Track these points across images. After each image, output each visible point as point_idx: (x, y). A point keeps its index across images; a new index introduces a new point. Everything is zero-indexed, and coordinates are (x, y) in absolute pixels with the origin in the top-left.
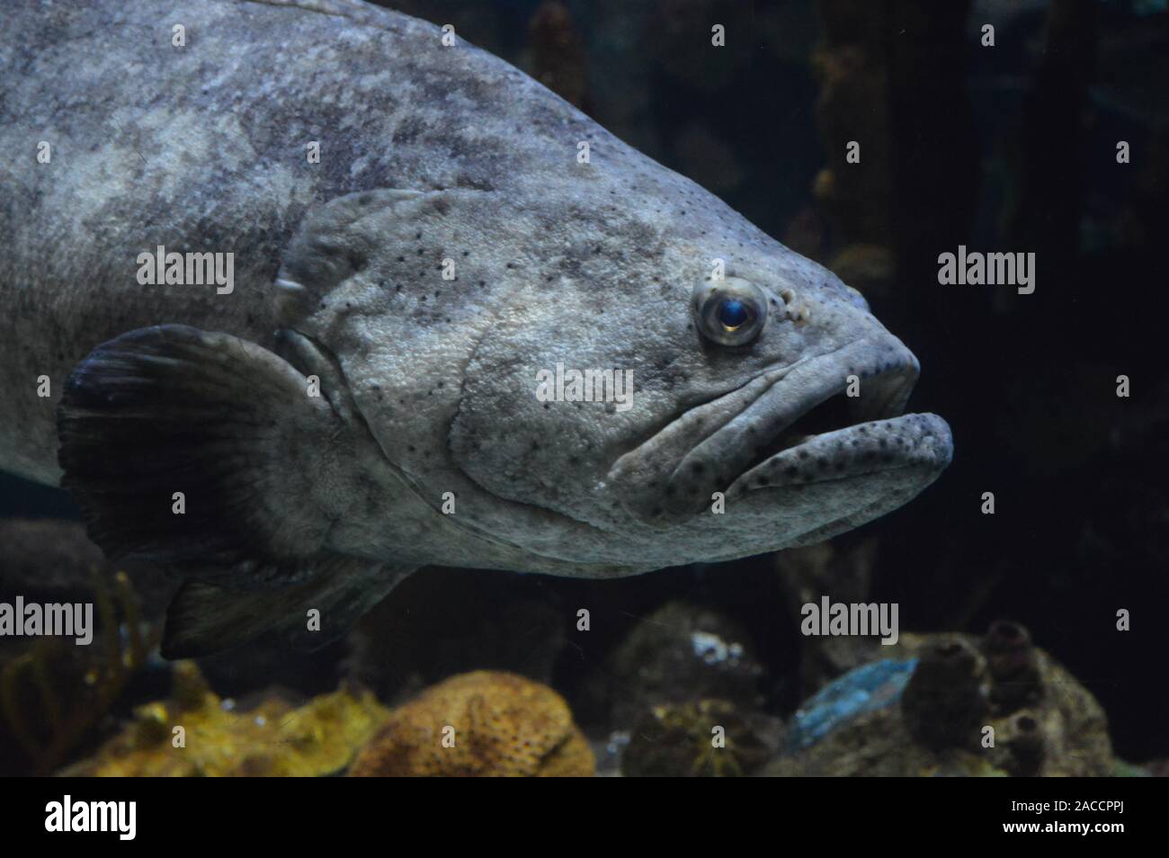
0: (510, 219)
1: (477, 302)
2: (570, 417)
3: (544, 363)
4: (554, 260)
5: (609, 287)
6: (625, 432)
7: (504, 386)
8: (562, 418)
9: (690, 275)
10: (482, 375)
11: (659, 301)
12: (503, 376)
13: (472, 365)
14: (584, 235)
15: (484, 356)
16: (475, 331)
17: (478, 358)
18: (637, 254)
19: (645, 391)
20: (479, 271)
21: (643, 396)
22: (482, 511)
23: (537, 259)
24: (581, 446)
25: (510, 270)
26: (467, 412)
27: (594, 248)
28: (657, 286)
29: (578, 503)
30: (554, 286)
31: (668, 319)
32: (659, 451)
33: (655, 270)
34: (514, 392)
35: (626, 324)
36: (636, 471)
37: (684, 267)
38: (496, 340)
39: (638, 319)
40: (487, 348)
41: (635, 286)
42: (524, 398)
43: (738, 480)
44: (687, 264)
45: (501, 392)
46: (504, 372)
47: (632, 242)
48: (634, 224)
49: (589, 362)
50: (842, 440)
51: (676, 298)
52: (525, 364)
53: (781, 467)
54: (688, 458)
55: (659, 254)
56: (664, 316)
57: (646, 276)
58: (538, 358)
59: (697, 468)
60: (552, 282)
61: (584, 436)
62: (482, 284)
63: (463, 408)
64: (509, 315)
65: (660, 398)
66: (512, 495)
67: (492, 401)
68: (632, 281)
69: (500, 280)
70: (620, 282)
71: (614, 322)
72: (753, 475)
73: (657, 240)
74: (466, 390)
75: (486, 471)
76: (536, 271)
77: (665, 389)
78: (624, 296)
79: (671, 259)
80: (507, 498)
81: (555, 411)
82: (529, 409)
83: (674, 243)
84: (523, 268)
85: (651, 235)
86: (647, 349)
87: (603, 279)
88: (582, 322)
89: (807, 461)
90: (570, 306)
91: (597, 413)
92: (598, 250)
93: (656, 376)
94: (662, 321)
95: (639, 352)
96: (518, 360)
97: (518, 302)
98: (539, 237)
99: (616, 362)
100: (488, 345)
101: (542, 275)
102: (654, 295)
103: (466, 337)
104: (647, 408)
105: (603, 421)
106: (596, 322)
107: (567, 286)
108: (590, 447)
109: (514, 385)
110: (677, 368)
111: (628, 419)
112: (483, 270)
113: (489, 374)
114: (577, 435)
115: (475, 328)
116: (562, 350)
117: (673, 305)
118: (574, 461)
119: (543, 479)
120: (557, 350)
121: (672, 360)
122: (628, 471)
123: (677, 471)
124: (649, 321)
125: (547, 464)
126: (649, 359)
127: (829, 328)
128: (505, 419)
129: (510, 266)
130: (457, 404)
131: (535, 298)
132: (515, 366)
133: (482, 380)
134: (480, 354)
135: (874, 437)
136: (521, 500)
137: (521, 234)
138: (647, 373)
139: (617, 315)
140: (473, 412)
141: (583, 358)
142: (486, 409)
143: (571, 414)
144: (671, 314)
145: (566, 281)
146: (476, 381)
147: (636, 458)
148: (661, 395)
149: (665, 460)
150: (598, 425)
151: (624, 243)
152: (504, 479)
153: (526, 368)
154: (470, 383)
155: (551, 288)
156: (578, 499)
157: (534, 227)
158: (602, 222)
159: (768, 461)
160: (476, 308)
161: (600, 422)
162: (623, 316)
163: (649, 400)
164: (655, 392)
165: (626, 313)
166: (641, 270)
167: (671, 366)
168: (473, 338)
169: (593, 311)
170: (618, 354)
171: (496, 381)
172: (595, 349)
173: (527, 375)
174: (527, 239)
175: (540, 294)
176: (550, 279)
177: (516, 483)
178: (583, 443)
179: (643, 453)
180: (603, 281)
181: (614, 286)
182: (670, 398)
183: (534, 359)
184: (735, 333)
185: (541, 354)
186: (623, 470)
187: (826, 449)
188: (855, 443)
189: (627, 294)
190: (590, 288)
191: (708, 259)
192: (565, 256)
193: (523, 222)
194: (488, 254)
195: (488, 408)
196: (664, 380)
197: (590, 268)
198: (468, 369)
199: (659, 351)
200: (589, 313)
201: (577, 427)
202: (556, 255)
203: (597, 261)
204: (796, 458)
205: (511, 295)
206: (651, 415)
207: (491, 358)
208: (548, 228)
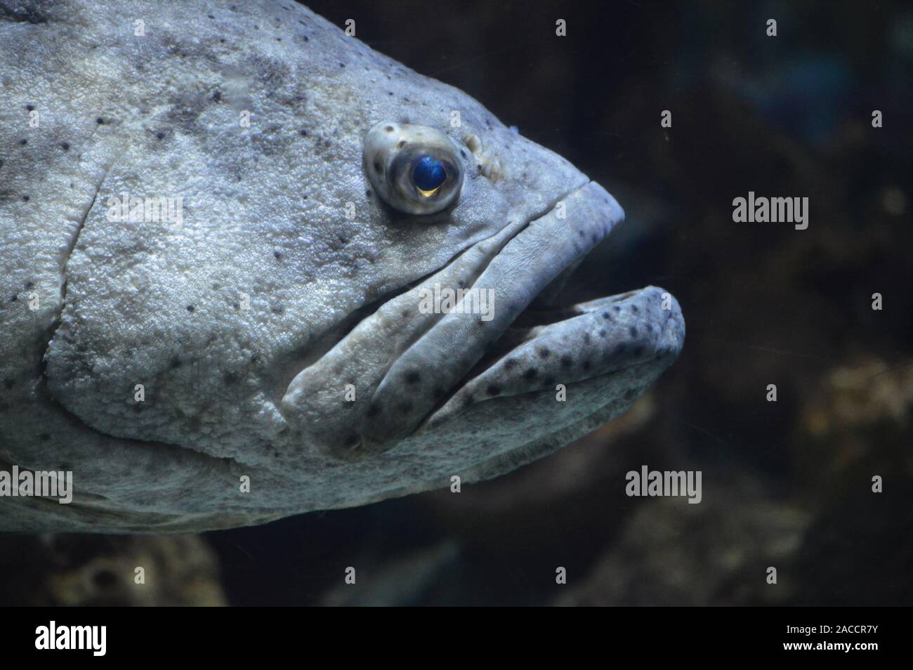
0: (83, 59)
1: (63, 171)
2: (225, 320)
3: (178, 250)
4: (158, 111)
5: (240, 146)
6: (301, 336)
7: (126, 283)
8: (214, 322)
9: (350, 124)
10: (92, 270)
11: (315, 162)
12: (121, 271)
13: (75, 257)
14: (192, 77)
15: (92, 244)
16: (72, 211)
17: (82, 248)
18: (269, 100)
19: (319, 281)
20: (57, 130)
21: (318, 288)
22: (81, 457)
23: (135, 111)
24: (242, 358)
25: (101, 127)
26: (74, 321)
27: (211, 94)
28: (308, 143)
29: (228, 434)
30: (169, 145)
31: (337, 184)
32: (355, 359)
33: (299, 122)
34: (142, 291)
35: (275, 194)
36: (322, 388)
37: (339, 116)
38: (104, 222)
39: (290, 186)
40: (94, 234)
41: (277, 143)
42: (157, 298)
43: (462, 390)
44: (341, 111)
45: (123, 292)
46: (123, 264)
47: (260, 85)
48: (256, 60)
49: (239, 246)
50: (587, 331)
51: (341, 158)
52: (151, 252)
53: (519, 371)
54: (399, 365)
55: (299, 99)
56: (330, 180)
57: (289, 130)
58: (168, 245)
59: (412, 378)
60: (163, 141)
61: (245, 345)
62: (66, 147)
63: (67, 318)
64: (116, 188)
65: (342, 288)
66: (132, 432)
67: (110, 304)
68: (270, 137)
69: (92, 142)
70: (254, 138)
71: (260, 192)
72: (480, 384)
73: (292, 80)
74: (70, 292)
75: (100, 401)
76: (138, 125)
77: (346, 275)
78: (263, 156)
79: (317, 105)
80: (122, 436)
81: (203, 314)
82: (165, 313)
83: (316, 84)
84: (120, 123)
85: (283, 74)
86: (313, 225)
87: (230, 135)
88: (215, 193)
89: (550, 360)
90: (195, 173)
91: (261, 313)
92: (217, 97)
93: (331, 260)
94: (329, 188)
95: (303, 230)
96: (140, 247)
97: (125, 169)
98: (130, 80)
99: (274, 245)
100: (93, 229)
101: (148, 130)
102: (306, 154)
103: (61, 218)
104: (327, 304)
105: (269, 324)
106: (236, 192)
107: (184, 144)
108: (254, 360)
109: (141, 281)
110: (357, 247)
111: (303, 319)
112: (61, 129)
113: (103, 268)
114: (236, 345)
115: (71, 205)
116: (198, 232)
117: (341, 166)
118: (231, 379)
119: (182, 405)
120: (191, 232)
121: (351, 237)
122: (312, 391)
123: (383, 383)
124: (308, 189)
125: (191, 384)
126: (318, 237)
127: (528, 181)
128: (132, 328)
129: (100, 121)
130: (58, 311)
131: (147, 163)
132: (138, 256)
133: (92, 277)
134: (85, 241)
135: (622, 325)
136: (142, 437)
137: (105, 78)
138: (319, 257)
139: (261, 182)
140: (82, 322)
141: (231, 241)
142: (101, 315)
143: (226, 316)
144: (340, 178)
145: (181, 138)
146: (83, 278)
147: (322, 372)
148: (342, 284)
149: (363, 371)
150: (264, 329)
151: (251, 87)
152: (124, 410)
153: (153, 257)
154: (75, 283)
155: (165, 149)
156: (230, 429)
157: (120, 67)
158: (212, 58)
159: (501, 363)
160: (66, 180)
161: (265, 325)
162: (269, 183)
163: (328, 293)
164: (332, 281)
165: (272, 179)
166: (280, 122)
167: (350, 245)
168: (70, 218)
169: (227, 179)
170: (276, 235)
171: (113, 277)
172: (243, 228)
173: (156, 267)
174: (113, 84)
175: (153, 157)
176: (160, 136)
177: (140, 415)
178: (243, 355)
179: (331, 365)
180: (231, 138)
181: (246, 144)
182: (356, 288)
183: (161, 245)
184: (434, 198)
185: (171, 239)
186: (305, 391)
187: (569, 343)
188: (603, 334)
189: (267, 154)
190: (215, 148)
191: (368, 102)
192: (173, 105)
193: (103, 62)
194: (63, 107)
195: (105, 314)
196: (342, 264)
197: (210, 122)
198: (70, 263)
199: (332, 226)
200: (221, 181)
201: (236, 333)
202: (161, 103)
203: (219, 110)
204: (535, 358)
205: (113, 161)
206: (333, 311)
207: (103, 245)
208: (140, 68)
